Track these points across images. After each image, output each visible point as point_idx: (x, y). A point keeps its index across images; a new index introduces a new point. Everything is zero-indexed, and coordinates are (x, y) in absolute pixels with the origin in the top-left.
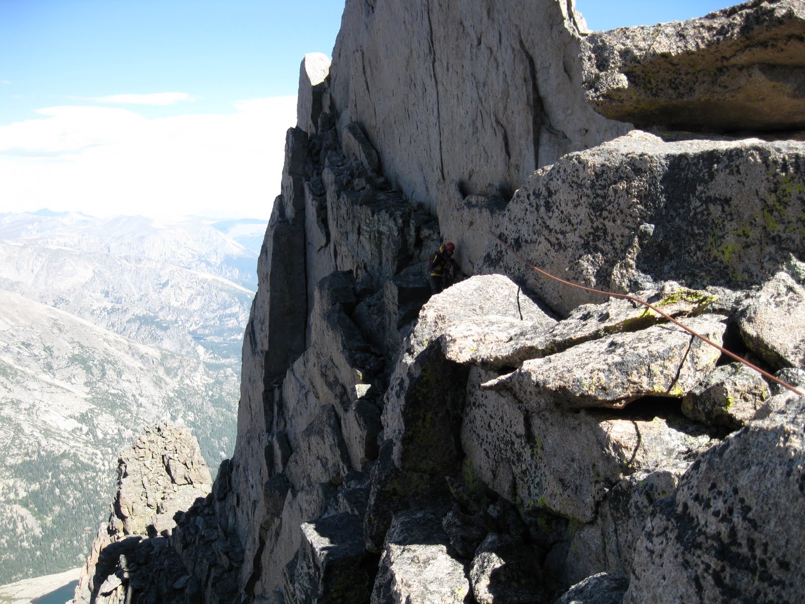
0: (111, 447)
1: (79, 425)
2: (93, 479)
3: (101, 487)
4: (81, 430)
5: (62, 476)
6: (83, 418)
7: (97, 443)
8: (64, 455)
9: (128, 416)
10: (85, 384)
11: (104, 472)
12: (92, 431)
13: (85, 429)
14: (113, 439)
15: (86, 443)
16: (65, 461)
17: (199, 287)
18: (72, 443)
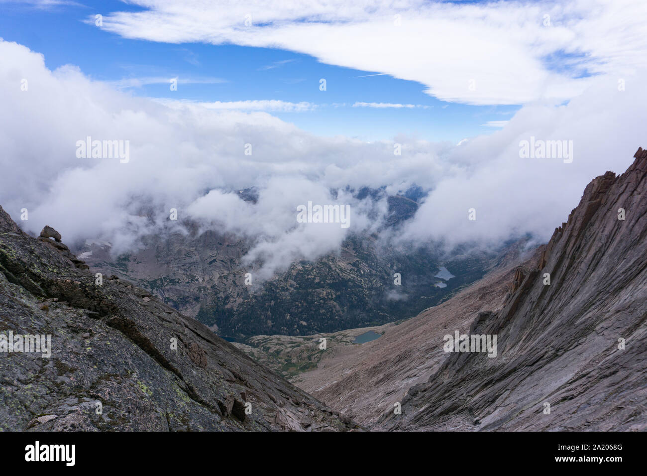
0: (367, 278)
1: (353, 268)
2: (362, 291)
3: (365, 295)
4: (354, 270)
5: (349, 290)
6: (354, 265)
7: (361, 276)
8: (349, 280)
9: (373, 264)
10: (354, 249)
11: (366, 289)
12: (358, 271)
13: (356, 269)
14: (367, 274)
15: (357, 275)
16: (350, 283)
17: (394, 202)
18: (352, 275)
